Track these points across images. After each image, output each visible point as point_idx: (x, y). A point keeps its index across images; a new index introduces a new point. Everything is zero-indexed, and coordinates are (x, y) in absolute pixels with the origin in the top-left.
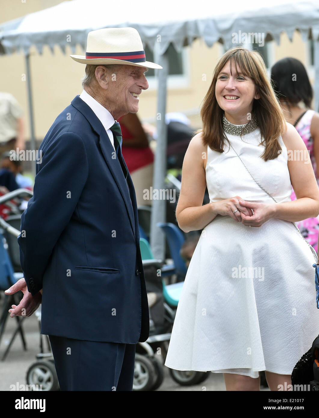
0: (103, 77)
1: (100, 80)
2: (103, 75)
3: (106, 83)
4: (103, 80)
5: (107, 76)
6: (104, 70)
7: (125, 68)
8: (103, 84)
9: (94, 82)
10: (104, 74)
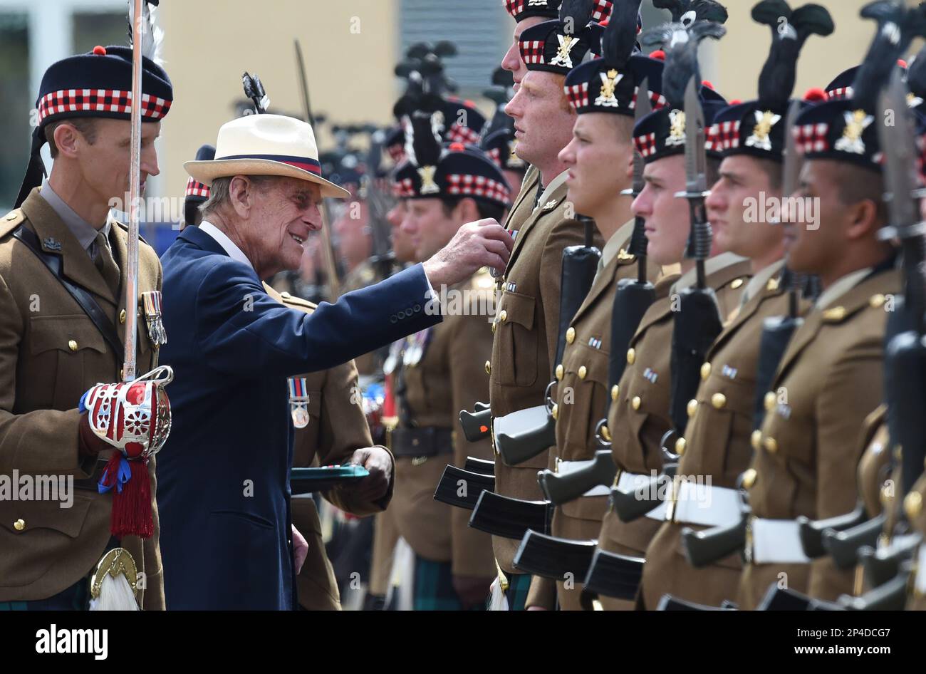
0: (242, 197)
1: (237, 200)
2: (241, 194)
3: (248, 208)
4: (242, 201)
5: (250, 194)
6: (245, 184)
7: (285, 184)
8: (240, 208)
9: (225, 206)
10: (245, 191)
